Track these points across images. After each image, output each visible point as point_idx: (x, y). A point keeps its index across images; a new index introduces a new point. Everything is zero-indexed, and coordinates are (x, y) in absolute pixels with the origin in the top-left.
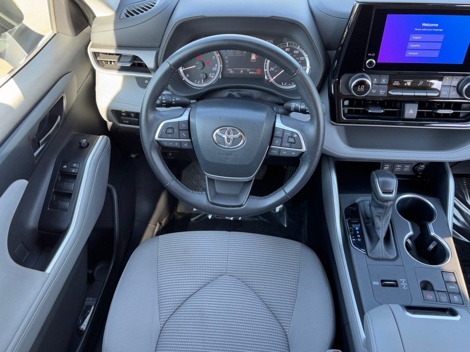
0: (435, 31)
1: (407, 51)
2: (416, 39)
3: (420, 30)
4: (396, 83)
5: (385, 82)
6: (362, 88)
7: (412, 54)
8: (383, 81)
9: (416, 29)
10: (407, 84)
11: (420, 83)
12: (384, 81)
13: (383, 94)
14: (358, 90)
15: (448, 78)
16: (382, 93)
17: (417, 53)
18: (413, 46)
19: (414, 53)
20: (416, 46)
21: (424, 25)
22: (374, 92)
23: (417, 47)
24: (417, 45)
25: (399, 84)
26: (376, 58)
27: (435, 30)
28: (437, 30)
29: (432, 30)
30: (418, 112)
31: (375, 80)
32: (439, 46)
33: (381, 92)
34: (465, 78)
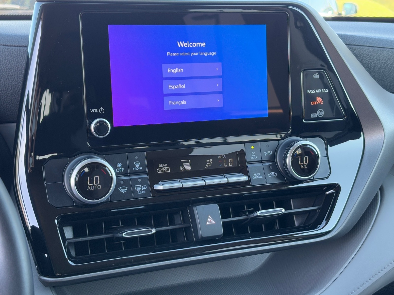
0: (204, 55)
1: (165, 98)
2: (175, 72)
3: (177, 54)
4: (163, 169)
5: (140, 167)
6: (97, 182)
7: (175, 103)
8: (135, 167)
9: (168, 53)
10: (184, 169)
11: (207, 162)
12: (137, 165)
13: (144, 192)
14: (89, 188)
15: (252, 147)
16: (141, 190)
17: (183, 103)
18: (174, 87)
19: (178, 103)
20: (178, 87)
21: (181, 44)
22: (123, 191)
23: (180, 89)
24: (180, 85)
25: (168, 170)
26: (109, 116)
27: (202, 54)
28: (206, 54)
29: (197, 54)
30: (223, 223)
31: (119, 165)
32: (218, 85)
33: (138, 189)
34: (280, 143)
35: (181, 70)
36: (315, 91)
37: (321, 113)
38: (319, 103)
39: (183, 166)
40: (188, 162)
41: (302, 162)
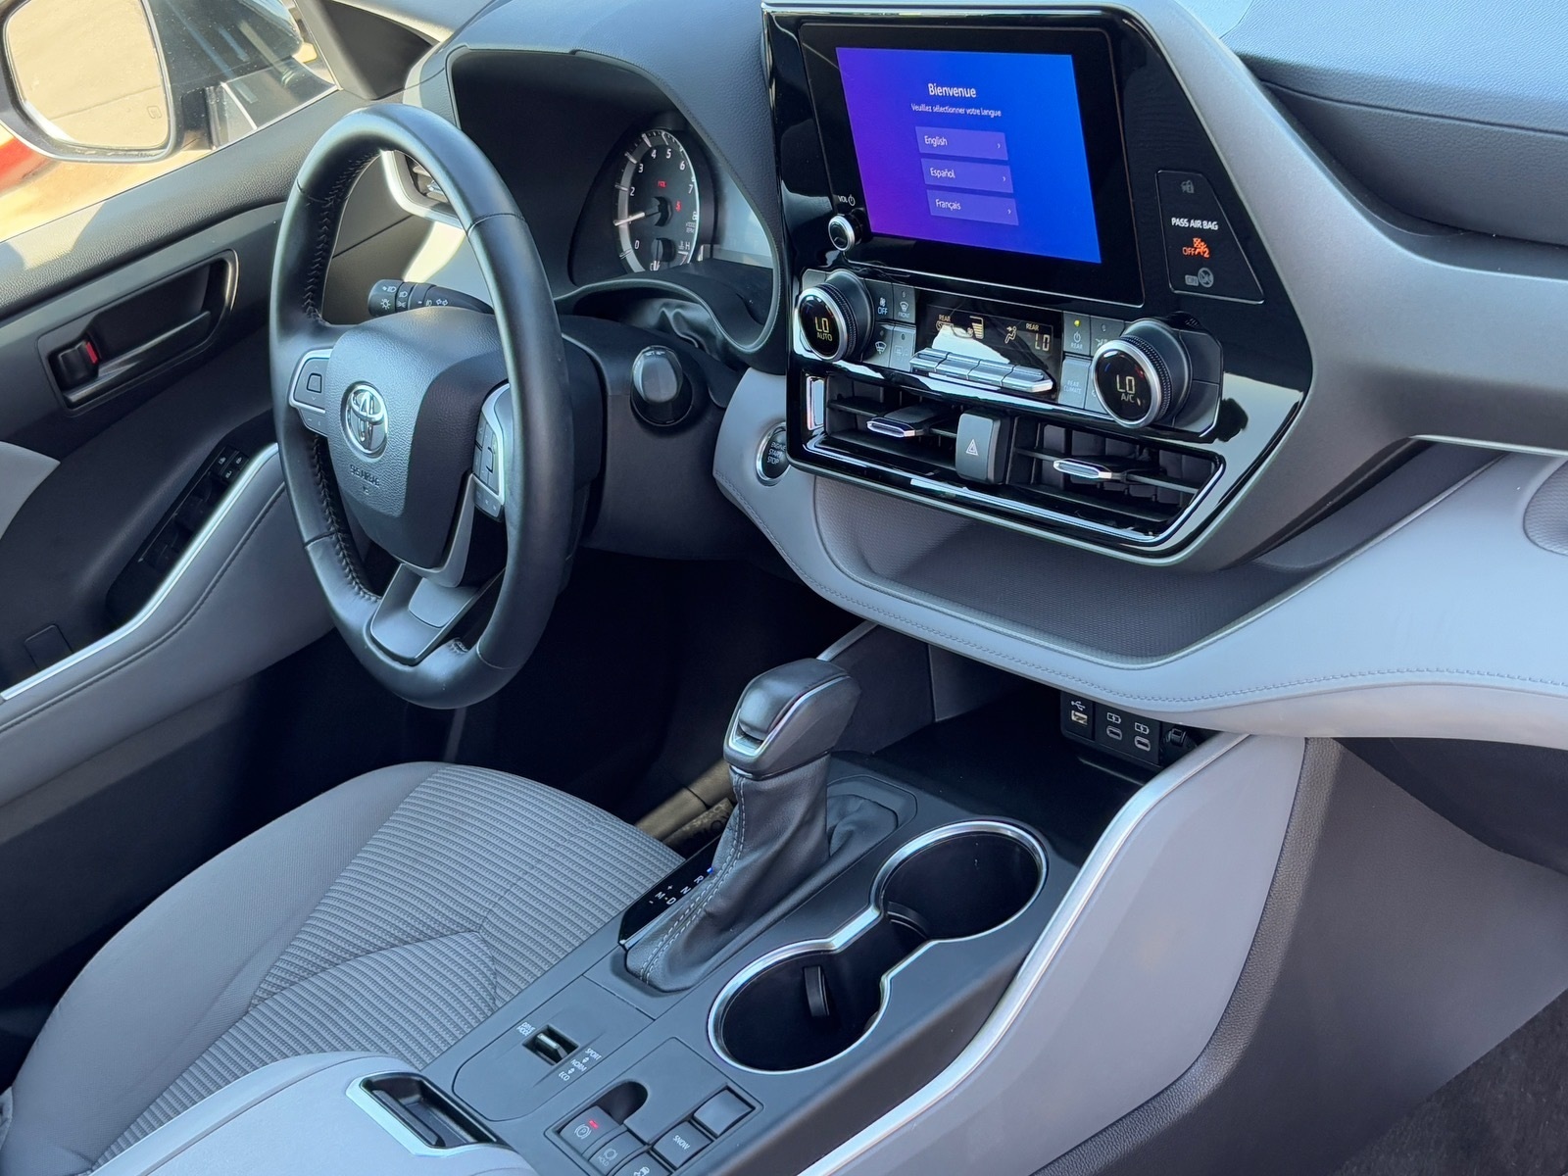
1: (929, 192)
2: (936, 144)
5: (906, 312)
7: (944, 205)
8: (901, 310)
11: (1007, 331)
12: (904, 308)
14: (819, 335)
15: (1077, 323)
16: (901, 356)
17: (956, 206)
19: (949, 204)
20: (945, 173)
21: (934, 90)
22: (881, 350)
23: (948, 178)
24: (948, 171)
28: (978, 112)
31: (882, 301)
32: (1004, 180)
33: (899, 353)
35: (943, 142)
36: (1189, 222)
37: (1206, 279)
38: (1199, 253)
39: (972, 327)
40: (979, 322)
41: (1123, 386)
